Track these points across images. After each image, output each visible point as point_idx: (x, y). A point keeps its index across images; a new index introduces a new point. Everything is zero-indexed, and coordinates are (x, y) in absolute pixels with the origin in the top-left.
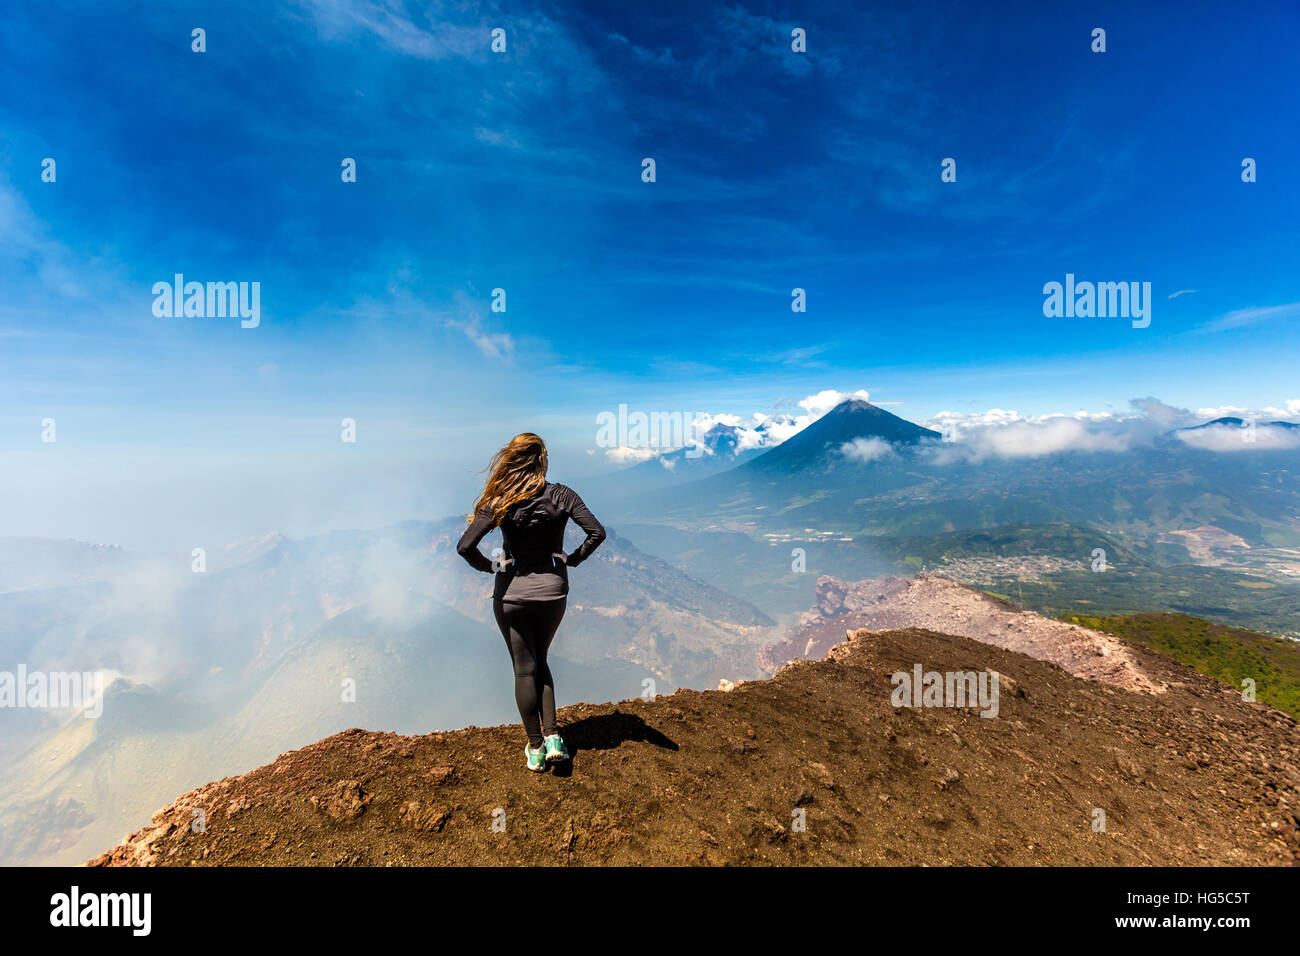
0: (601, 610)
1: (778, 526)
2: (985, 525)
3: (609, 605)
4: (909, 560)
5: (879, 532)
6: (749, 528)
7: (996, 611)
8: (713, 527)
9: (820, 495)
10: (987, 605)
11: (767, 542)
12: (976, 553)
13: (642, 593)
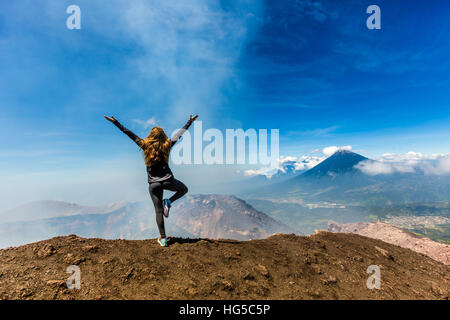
0: (240, 232)
1: (312, 201)
2: (406, 202)
3: (243, 230)
4: (372, 216)
5: (357, 204)
6: (300, 202)
7: (409, 238)
8: (285, 201)
9: (329, 189)
10: (405, 235)
11: (308, 208)
12: (403, 214)
13: (256, 226)
